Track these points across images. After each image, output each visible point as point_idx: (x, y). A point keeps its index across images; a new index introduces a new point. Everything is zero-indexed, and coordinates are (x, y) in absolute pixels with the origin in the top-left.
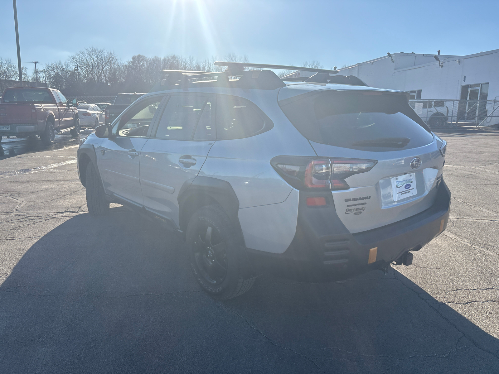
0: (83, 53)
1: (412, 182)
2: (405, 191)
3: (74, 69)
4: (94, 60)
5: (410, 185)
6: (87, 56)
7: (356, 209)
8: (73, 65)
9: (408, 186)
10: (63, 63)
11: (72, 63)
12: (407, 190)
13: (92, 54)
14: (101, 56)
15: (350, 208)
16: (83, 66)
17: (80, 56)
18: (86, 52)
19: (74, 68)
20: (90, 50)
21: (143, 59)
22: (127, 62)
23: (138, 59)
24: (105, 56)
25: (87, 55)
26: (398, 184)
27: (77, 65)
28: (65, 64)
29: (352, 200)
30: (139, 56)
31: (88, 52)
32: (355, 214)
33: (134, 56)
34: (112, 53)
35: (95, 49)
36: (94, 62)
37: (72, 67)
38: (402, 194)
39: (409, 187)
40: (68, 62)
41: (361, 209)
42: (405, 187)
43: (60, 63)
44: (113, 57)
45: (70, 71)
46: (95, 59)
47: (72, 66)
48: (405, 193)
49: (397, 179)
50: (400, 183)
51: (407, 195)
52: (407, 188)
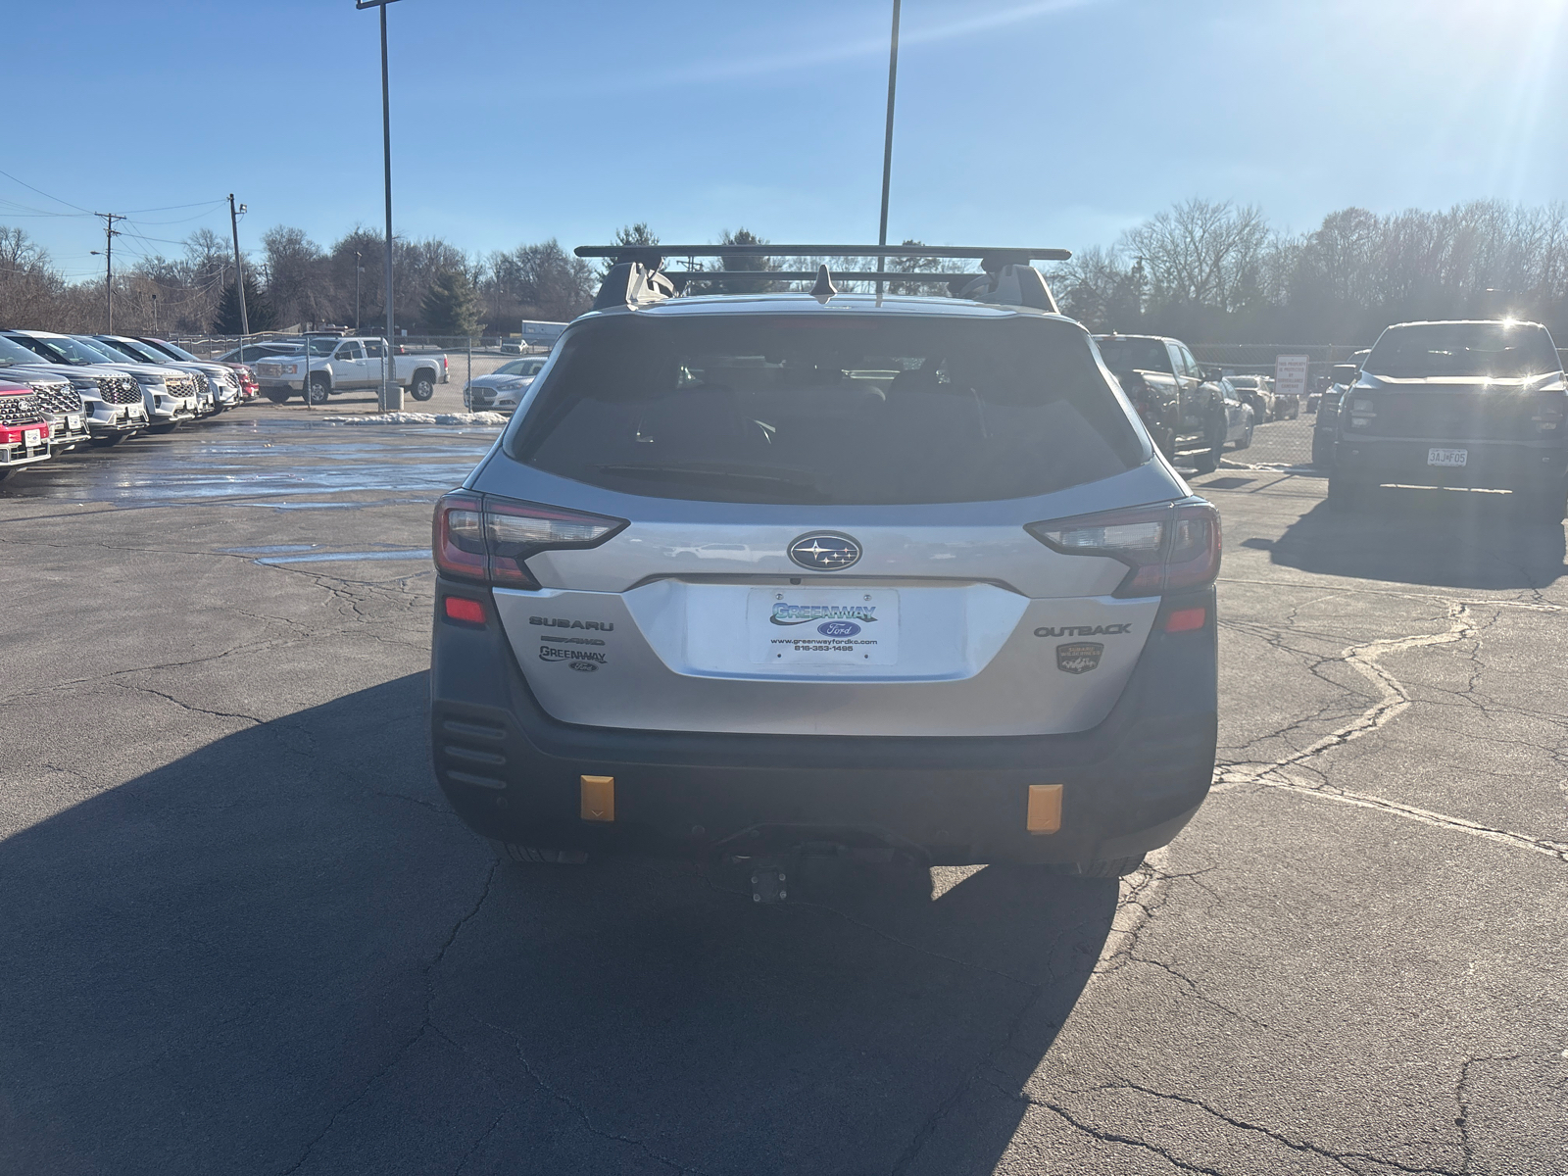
0: (1164, 219)
1: (867, 619)
2: (818, 642)
3: (1131, 266)
4: (1192, 239)
5: (855, 629)
6: (1173, 227)
7: (573, 652)
8: (1130, 257)
9: (845, 628)
10: (1103, 253)
11: (1129, 249)
12: (830, 639)
13: (1190, 220)
14: (1218, 224)
15: (552, 645)
16: (1159, 258)
17: (1155, 228)
18: (1173, 215)
19: (1133, 263)
20: (1186, 208)
21: (1360, 222)
22: (1302, 235)
23: (1343, 222)
24: (1231, 222)
25: (1173, 224)
26: (783, 614)
27: (1141, 254)
28: (1112, 254)
29: (550, 623)
30: (1351, 213)
31: (1180, 215)
32: (573, 666)
33: (1331, 212)
34: (1255, 211)
35: (1203, 203)
36: (1195, 244)
37: (1126, 264)
39: (847, 632)
40: (1117, 247)
41: (591, 657)
42: (824, 629)
43: (1097, 253)
44: (1253, 222)
45: (1117, 274)
46: (1198, 233)
47: (1127, 259)
48: (819, 648)
50: (793, 612)
51: (832, 655)
52: (832, 635)
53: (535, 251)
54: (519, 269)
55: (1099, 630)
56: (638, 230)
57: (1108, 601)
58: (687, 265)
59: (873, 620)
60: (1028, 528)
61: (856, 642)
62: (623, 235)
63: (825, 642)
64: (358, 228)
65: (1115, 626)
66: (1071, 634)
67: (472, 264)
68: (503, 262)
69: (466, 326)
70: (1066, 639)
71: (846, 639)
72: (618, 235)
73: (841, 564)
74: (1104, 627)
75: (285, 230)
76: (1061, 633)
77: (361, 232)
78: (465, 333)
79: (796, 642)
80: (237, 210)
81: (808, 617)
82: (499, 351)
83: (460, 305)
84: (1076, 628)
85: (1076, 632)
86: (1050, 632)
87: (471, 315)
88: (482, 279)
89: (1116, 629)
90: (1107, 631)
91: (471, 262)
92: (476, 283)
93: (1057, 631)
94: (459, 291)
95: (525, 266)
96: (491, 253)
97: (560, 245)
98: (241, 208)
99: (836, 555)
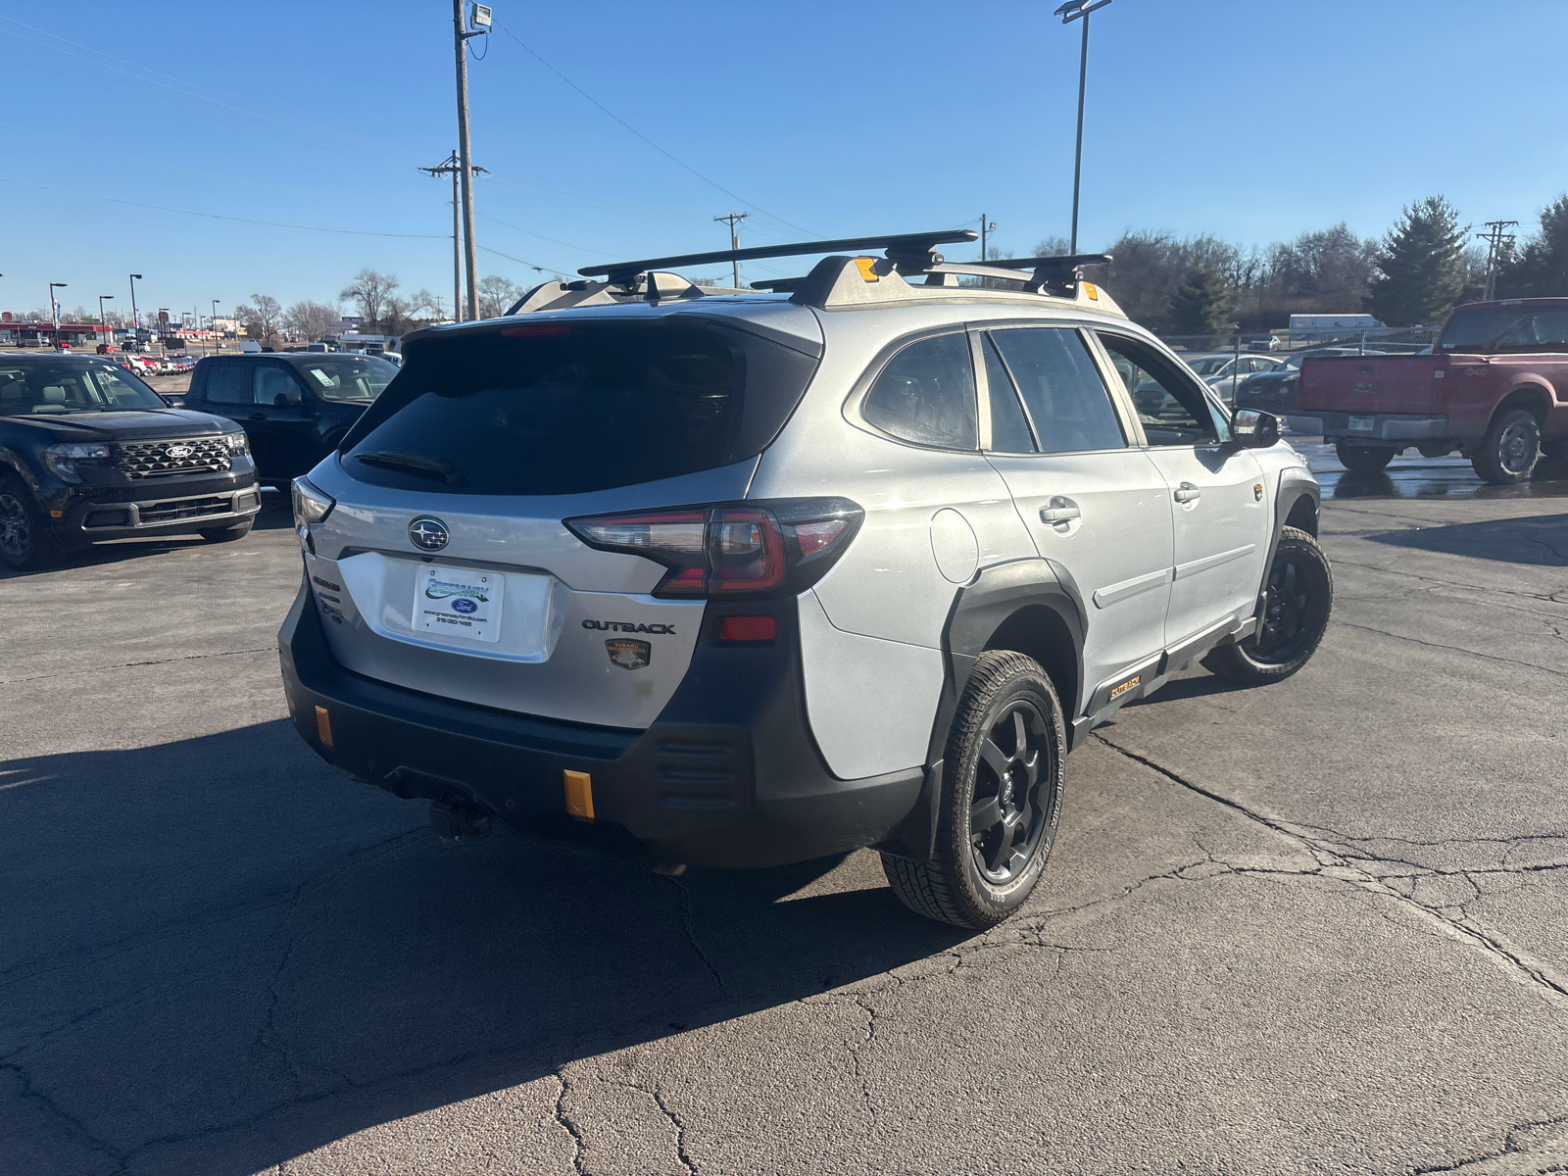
1: (483, 600)
2: (451, 616)
5: (474, 608)
7: (331, 608)
9: (468, 605)
12: (458, 614)
26: (434, 589)
32: (333, 618)
38: (438, 620)
39: (469, 609)
41: (337, 612)
42: (455, 605)
48: (451, 622)
49: (433, 573)
50: (439, 587)
51: (459, 630)
52: (460, 611)
53: (1319, 238)
54: (1298, 261)
55: (642, 628)
56: (1431, 203)
57: (647, 600)
58: (1490, 238)
59: (486, 600)
60: (565, 523)
61: (474, 619)
62: (1411, 212)
63: (455, 616)
64: (1127, 233)
65: (658, 625)
66: (616, 629)
67: (1245, 259)
68: (1281, 253)
69: (1215, 325)
70: (612, 634)
71: (467, 615)
72: (1405, 213)
73: (437, 546)
74: (647, 626)
75: (1056, 241)
76: (607, 628)
77: (1129, 236)
78: (1214, 332)
79: (438, 614)
80: (987, 229)
81: (445, 592)
82: (1247, 349)
83: (1211, 303)
84: (621, 624)
85: (620, 627)
86: (596, 625)
87: (1222, 313)
88: (1257, 273)
89: (660, 629)
90: (649, 630)
91: (1245, 257)
92: (1248, 278)
93: (603, 625)
94: (1209, 289)
95: (1306, 255)
96: (1269, 245)
97: (1349, 229)
98: (991, 227)
99: (434, 538)
